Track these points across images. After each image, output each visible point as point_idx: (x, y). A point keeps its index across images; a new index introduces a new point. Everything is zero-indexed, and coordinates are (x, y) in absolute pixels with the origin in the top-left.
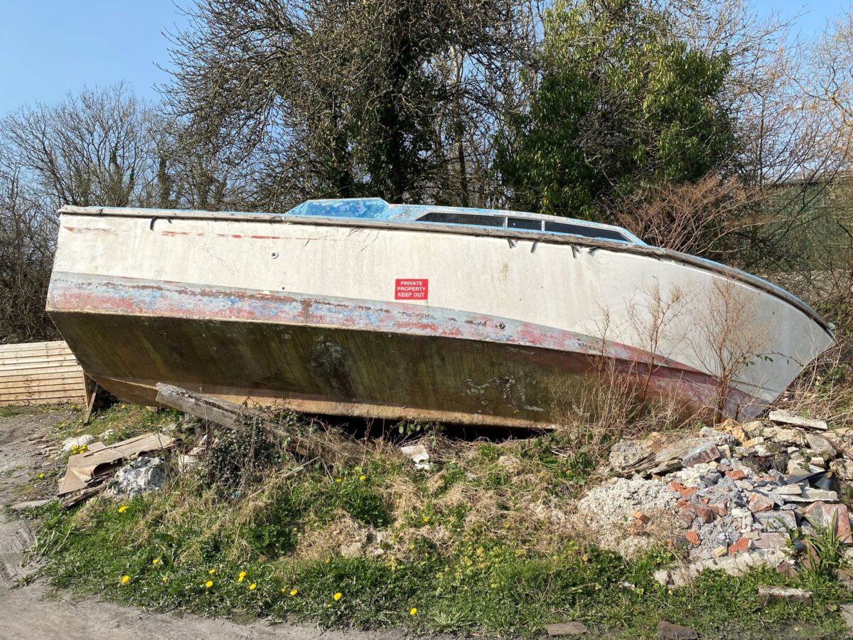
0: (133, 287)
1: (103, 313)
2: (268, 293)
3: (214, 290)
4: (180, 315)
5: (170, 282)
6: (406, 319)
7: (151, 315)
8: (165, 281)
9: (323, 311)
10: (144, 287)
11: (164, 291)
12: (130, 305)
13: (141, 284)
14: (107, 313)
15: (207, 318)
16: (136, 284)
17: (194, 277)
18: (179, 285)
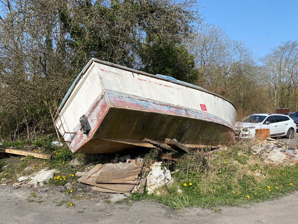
0: (139, 100)
1: (133, 109)
2: (176, 106)
3: (163, 104)
4: (157, 112)
5: (149, 99)
6: (205, 116)
7: (149, 111)
8: (147, 99)
9: (189, 113)
10: (142, 100)
11: (149, 102)
12: (141, 107)
13: (141, 99)
14: (134, 110)
15: (165, 114)
16: (139, 99)
17: (155, 98)
18: (152, 100)
